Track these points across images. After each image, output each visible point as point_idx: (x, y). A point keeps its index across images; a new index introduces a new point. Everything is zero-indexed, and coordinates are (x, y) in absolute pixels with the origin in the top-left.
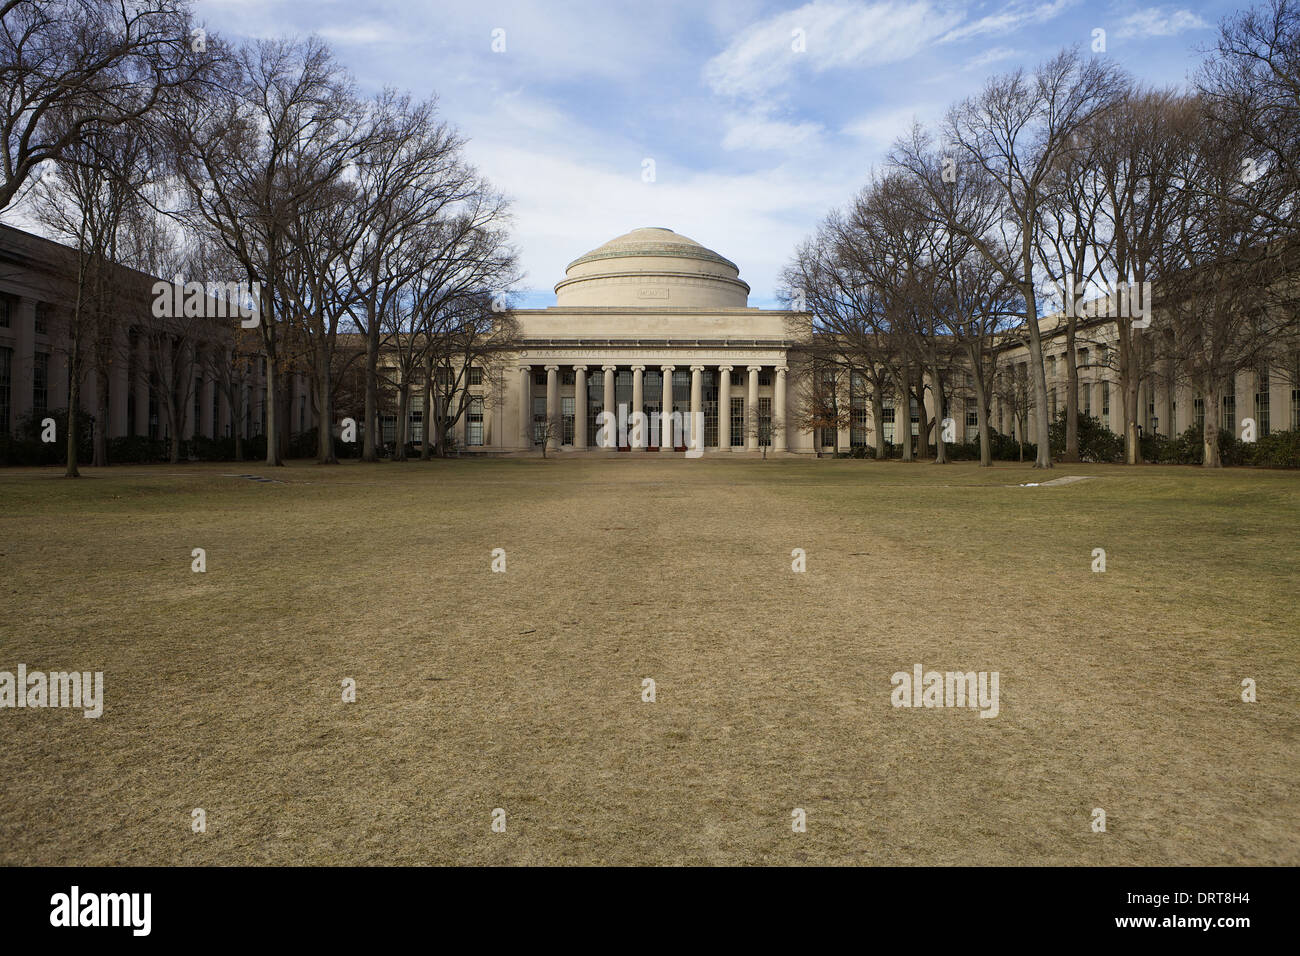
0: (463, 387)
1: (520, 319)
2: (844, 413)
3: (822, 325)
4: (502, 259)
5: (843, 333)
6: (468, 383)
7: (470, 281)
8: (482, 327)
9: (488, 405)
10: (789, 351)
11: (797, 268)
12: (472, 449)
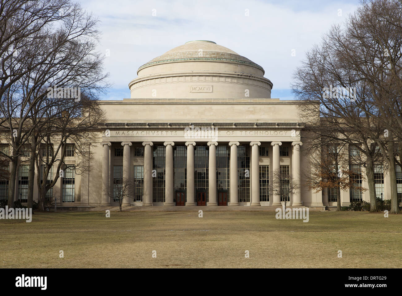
0: (60, 159)
1: (103, 107)
2: (345, 176)
3: (326, 111)
4: (90, 64)
5: (343, 117)
6: (64, 155)
7: (66, 80)
8: (74, 114)
9: (79, 172)
10: (302, 130)
11: (308, 69)
12: (66, 205)
